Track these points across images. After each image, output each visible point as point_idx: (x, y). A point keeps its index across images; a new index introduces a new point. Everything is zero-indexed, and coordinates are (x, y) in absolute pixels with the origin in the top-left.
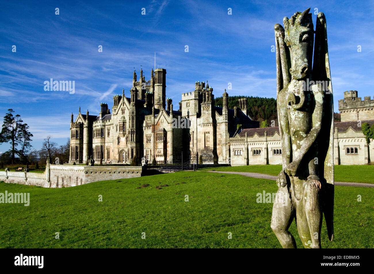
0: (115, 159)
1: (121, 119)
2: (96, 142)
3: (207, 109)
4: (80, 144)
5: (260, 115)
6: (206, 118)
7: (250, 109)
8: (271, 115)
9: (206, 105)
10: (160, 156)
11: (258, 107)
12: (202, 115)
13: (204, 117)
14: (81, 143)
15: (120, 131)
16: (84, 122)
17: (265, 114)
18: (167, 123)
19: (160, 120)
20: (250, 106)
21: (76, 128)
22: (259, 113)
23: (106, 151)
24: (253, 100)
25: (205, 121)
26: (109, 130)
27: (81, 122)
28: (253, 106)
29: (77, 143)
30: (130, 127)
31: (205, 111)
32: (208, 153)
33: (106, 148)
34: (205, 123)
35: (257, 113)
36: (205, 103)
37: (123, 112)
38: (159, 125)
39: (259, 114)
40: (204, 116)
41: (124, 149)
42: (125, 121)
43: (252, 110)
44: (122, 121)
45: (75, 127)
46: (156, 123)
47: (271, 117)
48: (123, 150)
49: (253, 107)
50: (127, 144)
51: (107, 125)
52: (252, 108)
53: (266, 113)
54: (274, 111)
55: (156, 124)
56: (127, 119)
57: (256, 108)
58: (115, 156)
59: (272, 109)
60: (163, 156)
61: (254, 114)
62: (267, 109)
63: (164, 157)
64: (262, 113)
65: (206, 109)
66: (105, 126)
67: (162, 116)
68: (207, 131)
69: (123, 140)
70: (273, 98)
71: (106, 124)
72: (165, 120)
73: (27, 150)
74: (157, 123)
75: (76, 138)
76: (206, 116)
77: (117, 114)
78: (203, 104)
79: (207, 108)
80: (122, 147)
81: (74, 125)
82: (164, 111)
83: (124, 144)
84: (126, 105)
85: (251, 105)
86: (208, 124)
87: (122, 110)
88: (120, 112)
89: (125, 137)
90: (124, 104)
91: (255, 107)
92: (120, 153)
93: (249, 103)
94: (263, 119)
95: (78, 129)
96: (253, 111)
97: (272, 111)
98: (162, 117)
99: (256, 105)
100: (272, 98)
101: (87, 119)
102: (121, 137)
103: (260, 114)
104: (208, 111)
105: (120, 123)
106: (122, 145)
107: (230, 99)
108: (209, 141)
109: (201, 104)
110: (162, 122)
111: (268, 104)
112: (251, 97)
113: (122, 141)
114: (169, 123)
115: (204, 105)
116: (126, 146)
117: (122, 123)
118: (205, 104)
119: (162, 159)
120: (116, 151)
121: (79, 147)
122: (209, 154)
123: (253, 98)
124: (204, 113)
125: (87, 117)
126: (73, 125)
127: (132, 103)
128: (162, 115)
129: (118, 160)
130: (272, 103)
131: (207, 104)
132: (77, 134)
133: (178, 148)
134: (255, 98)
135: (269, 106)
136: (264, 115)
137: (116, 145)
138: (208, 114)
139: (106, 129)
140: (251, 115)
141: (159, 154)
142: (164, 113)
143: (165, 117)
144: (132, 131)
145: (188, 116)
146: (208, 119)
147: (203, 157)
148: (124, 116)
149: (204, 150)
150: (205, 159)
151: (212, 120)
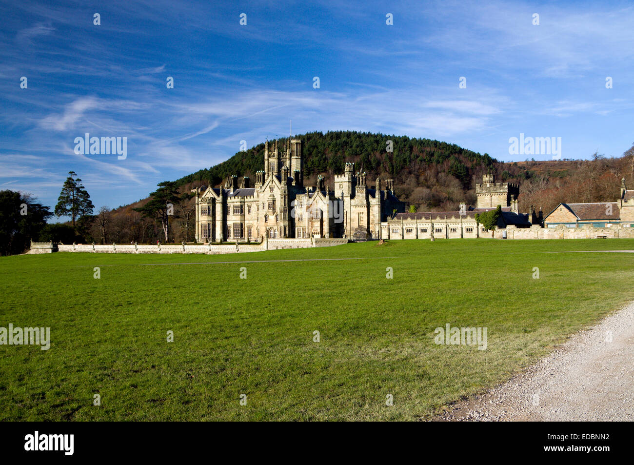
1: (269, 197)
2: (233, 219)
4: (212, 221)
5: (385, 168)
7: (368, 156)
8: (403, 168)
11: (380, 152)
12: (356, 196)
13: (358, 198)
14: (214, 220)
15: (268, 209)
16: (216, 196)
17: (393, 166)
19: (315, 201)
20: (367, 150)
21: (208, 203)
22: (383, 163)
23: (246, 229)
24: (372, 139)
25: (359, 202)
28: (372, 150)
29: (210, 220)
30: (281, 206)
33: (246, 226)
35: (378, 164)
37: (271, 189)
39: (382, 165)
41: (273, 227)
42: (275, 200)
43: (371, 158)
44: (271, 199)
47: (403, 170)
49: (372, 153)
50: (276, 222)
51: (247, 202)
52: (370, 154)
53: (394, 164)
54: (407, 160)
56: (277, 197)
57: (378, 154)
59: (405, 157)
61: (374, 165)
62: (397, 156)
63: (320, 234)
64: (388, 164)
66: (244, 202)
68: (361, 212)
69: (272, 218)
70: (407, 136)
71: (246, 200)
74: (312, 203)
75: (208, 214)
77: (263, 192)
80: (271, 225)
83: (273, 223)
84: (275, 183)
85: (369, 149)
86: (362, 206)
87: (270, 188)
88: (268, 189)
89: (274, 215)
90: (273, 183)
91: (375, 151)
93: (366, 145)
94: (390, 174)
95: (210, 205)
96: (372, 160)
97: (405, 161)
99: (376, 150)
100: (405, 136)
101: (221, 194)
102: (269, 215)
103: (385, 166)
105: (269, 201)
106: (270, 223)
107: (332, 136)
108: (363, 220)
111: (398, 148)
112: (367, 133)
113: (270, 219)
116: (276, 224)
117: (272, 201)
121: (211, 224)
122: (363, 232)
123: (372, 136)
124: (358, 194)
125: (221, 192)
127: (283, 182)
128: (318, 195)
130: (405, 145)
132: (209, 210)
134: (375, 136)
135: (399, 151)
136: (391, 168)
137: (263, 223)
138: (362, 196)
139: (246, 206)
140: (370, 167)
141: (315, 232)
143: (320, 198)
144: (284, 210)
145: (342, 197)
146: (362, 201)
147: (357, 235)
148: (273, 195)
149: (358, 228)
150: (359, 237)
151: (366, 202)
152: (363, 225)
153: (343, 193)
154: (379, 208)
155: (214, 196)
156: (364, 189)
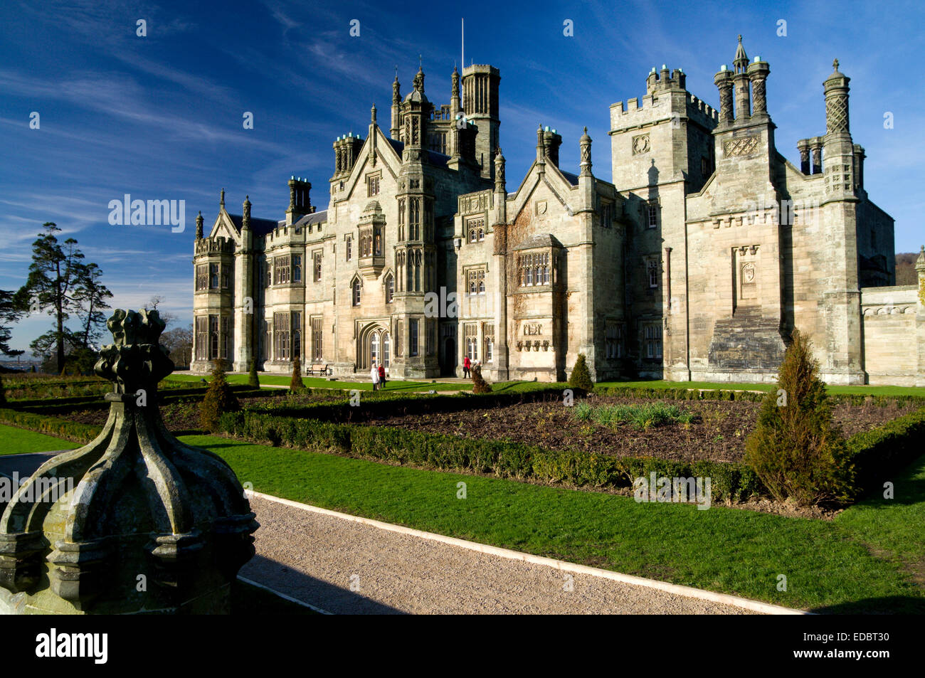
0: (342, 357)
1: (366, 214)
2: (276, 301)
3: (747, 149)
4: (223, 308)
6: (741, 187)
9: (742, 133)
10: (537, 345)
12: (719, 177)
13: (728, 184)
14: (228, 306)
15: (360, 256)
16: (235, 236)
18: (564, 215)
19: (531, 206)
21: (210, 255)
23: (308, 330)
25: (739, 198)
26: (318, 259)
27: (227, 237)
30: (401, 238)
31: (733, 159)
32: (757, 335)
33: (307, 321)
34: (737, 210)
36: (736, 126)
37: (373, 187)
38: (526, 223)
40: (731, 180)
41: (378, 323)
42: (382, 220)
44: (371, 220)
45: (206, 252)
46: (511, 218)
48: (373, 325)
50: (389, 303)
51: (312, 243)
55: (514, 222)
56: (391, 211)
58: (341, 346)
60: (551, 348)
63: (555, 350)
65: (737, 151)
66: (304, 246)
67: (541, 188)
68: (742, 241)
69: (373, 288)
71: (310, 237)
72: (554, 203)
73: (97, 331)
74: (517, 217)
75: (211, 288)
76: (742, 178)
77: (348, 199)
78: (725, 132)
79: (742, 145)
80: (370, 315)
81: (205, 247)
82: (548, 167)
83: (378, 305)
84: (385, 162)
87: (369, 181)
88: (362, 187)
89: (381, 278)
90: (378, 159)
92: (362, 336)
95: (217, 260)
98: (541, 192)
101: (244, 227)
102: (365, 278)
104: (750, 158)
105: (363, 228)
106: (369, 307)
108: (753, 284)
109: (714, 131)
113: (370, 294)
114: (573, 214)
115: (731, 134)
116: (385, 311)
117: (371, 226)
118: (735, 130)
119: (546, 358)
120: (347, 329)
121: (219, 318)
122: (761, 340)
126: (200, 248)
127: (407, 151)
128: (542, 183)
129: (355, 362)
131: (746, 128)
132: (213, 276)
133: (609, 315)
137: (347, 309)
138: (749, 169)
139: (309, 255)
141: (533, 339)
142: (551, 174)
143: (553, 191)
144: (410, 254)
145: (653, 187)
146: (749, 190)
147: (727, 352)
148: (378, 202)
149: (731, 322)
150: (737, 360)
151: (775, 192)
152: (759, 302)
153: (654, 173)
154: (850, 219)
155: (231, 236)
156: (759, 132)
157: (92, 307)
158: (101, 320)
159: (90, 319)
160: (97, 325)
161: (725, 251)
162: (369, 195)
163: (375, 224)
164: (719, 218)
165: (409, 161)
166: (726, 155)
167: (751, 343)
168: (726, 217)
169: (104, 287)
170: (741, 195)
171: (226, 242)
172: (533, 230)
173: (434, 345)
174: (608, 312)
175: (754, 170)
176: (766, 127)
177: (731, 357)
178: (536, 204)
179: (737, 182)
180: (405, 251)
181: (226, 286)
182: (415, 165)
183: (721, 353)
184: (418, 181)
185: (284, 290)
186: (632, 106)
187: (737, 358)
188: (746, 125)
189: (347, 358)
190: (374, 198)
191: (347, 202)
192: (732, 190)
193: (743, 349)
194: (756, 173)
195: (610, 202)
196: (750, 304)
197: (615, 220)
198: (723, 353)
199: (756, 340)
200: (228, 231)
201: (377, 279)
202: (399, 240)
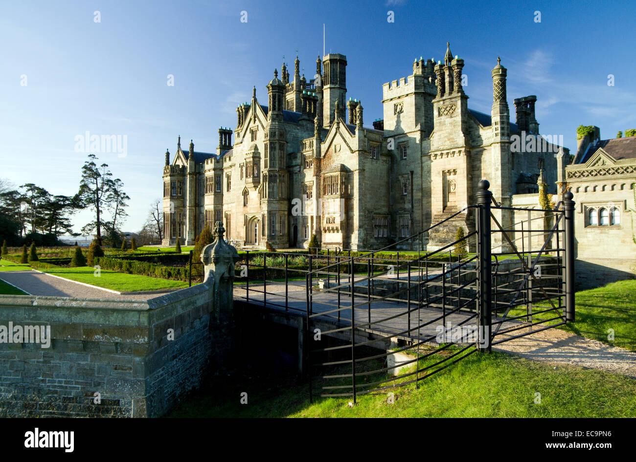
0: (238, 236)
1: (249, 152)
2: (207, 203)
3: (451, 111)
6: (447, 135)
9: (448, 102)
10: (333, 229)
12: (436, 128)
13: (441, 133)
15: (246, 177)
18: (349, 152)
19: (333, 147)
21: (171, 176)
23: (224, 220)
25: (446, 141)
26: (229, 177)
27: (181, 165)
30: (266, 167)
31: (443, 117)
32: (454, 223)
33: (224, 215)
34: (445, 148)
36: (444, 98)
37: (254, 138)
38: (330, 157)
40: (442, 130)
41: (257, 216)
42: (258, 155)
44: (251, 155)
45: (169, 174)
46: (323, 154)
48: (254, 218)
50: (260, 205)
51: (226, 168)
55: (324, 156)
56: (262, 150)
58: (238, 230)
60: (340, 231)
63: (342, 232)
65: (446, 112)
66: (221, 169)
67: (338, 136)
68: (448, 167)
69: (254, 195)
71: (225, 165)
72: (344, 145)
73: (120, 221)
74: (326, 154)
75: (171, 195)
76: (447, 129)
77: (241, 143)
78: (439, 101)
79: (448, 109)
80: (252, 211)
81: (168, 171)
82: (341, 124)
83: (256, 206)
84: (260, 121)
86: (452, 151)
87: (252, 132)
88: (249, 135)
90: (256, 119)
92: (249, 223)
95: (175, 178)
98: (338, 140)
101: (189, 159)
102: (249, 190)
104: (451, 117)
105: (248, 160)
106: (252, 206)
108: (455, 193)
109: (433, 101)
110: (338, 149)
113: (252, 199)
114: (353, 152)
115: (442, 102)
116: (259, 209)
117: (251, 159)
118: (444, 100)
119: (338, 237)
120: (241, 220)
121: (177, 214)
122: (455, 226)
124: (440, 123)
125: (190, 154)
126: (165, 171)
127: (270, 113)
128: (338, 134)
129: (245, 239)
131: (450, 99)
132: (172, 188)
133: (377, 211)
137: (241, 208)
138: (451, 123)
139: (225, 175)
141: (331, 226)
142: (342, 128)
143: (343, 138)
146: (451, 136)
147: (439, 234)
148: (256, 145)
149: (442, 215)
150: (444, 239)
151: (464, 138)
152: (456, 204)
154: (504, 153)
155: (184, 164)
156: (456, 101)
157: (117, 206)
158: (123, 214)
159: (116, 213)
160: (121, 217)
161: (439, 173)
162: (252, 140)
163: (253, 157)
164: (436, 153)
165: (271, 121)
166: (440, 115)
167: (451, 228)
168: (439, 153)
169: (124, 194)
170: (447, 139)
171: (181, 167)
172: (334, 161)
173: (284, 229)
174: (376, 209)
175: (453, 124)
176: (460, 98)
177: (441, 236)
178: (335, 146)
179: (444, 132)
180: (267, 174)
181: (180, 194)
182: (274, 123)
183: (436, 234)
184: (275, 133)
185: (210, 196)
186: (394, 84)
187: (443, 237)
188: (449, 97)
189: (241, 237)
190: (255, 142)
191: (241, 145)
192: (442, 136)
193: (447, 232)
194: (454, 126)
195: (378, 144)
196: (453, 205)
197: (381, 155)
198: (437, 234)
199: (453, 226)
200: (182, 161)
201: (256, 190)
202: (265, 168)
